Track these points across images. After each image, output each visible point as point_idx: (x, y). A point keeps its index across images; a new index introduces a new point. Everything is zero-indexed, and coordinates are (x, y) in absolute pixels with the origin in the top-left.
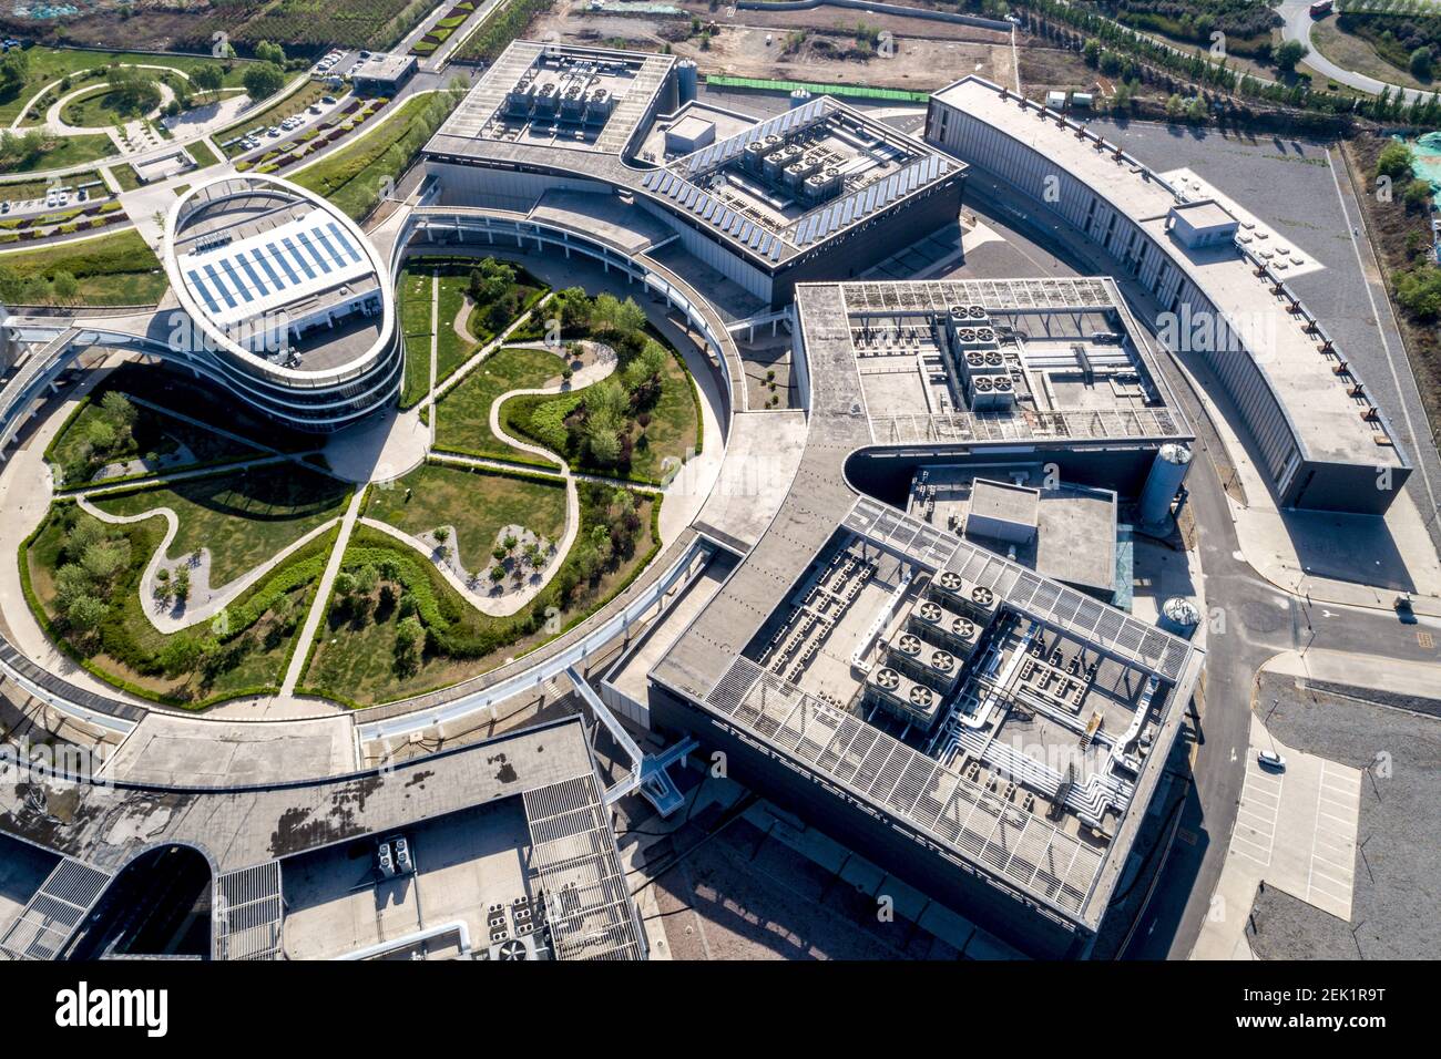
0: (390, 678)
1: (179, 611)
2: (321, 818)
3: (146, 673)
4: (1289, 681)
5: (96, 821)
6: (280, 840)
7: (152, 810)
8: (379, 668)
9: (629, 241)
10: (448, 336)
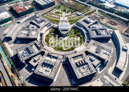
0: (57, 50)
3: (48, 44)
4: (104, 78)
6: (48, 54)
7: (44, 49)
9: (85, 32)
10: (72, 33)
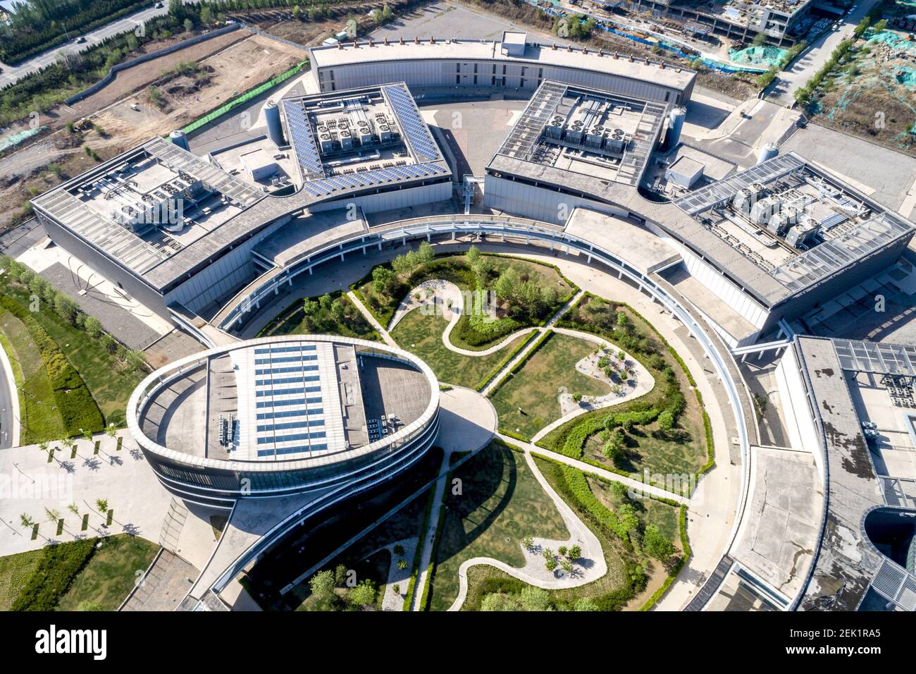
0: (687, 446)
1: (587, 563)
2: (850, 453)
3: (644, 586)
5: (843, 567)
6: (863, 474)
7: (837, 535)
8: (677, 451)
